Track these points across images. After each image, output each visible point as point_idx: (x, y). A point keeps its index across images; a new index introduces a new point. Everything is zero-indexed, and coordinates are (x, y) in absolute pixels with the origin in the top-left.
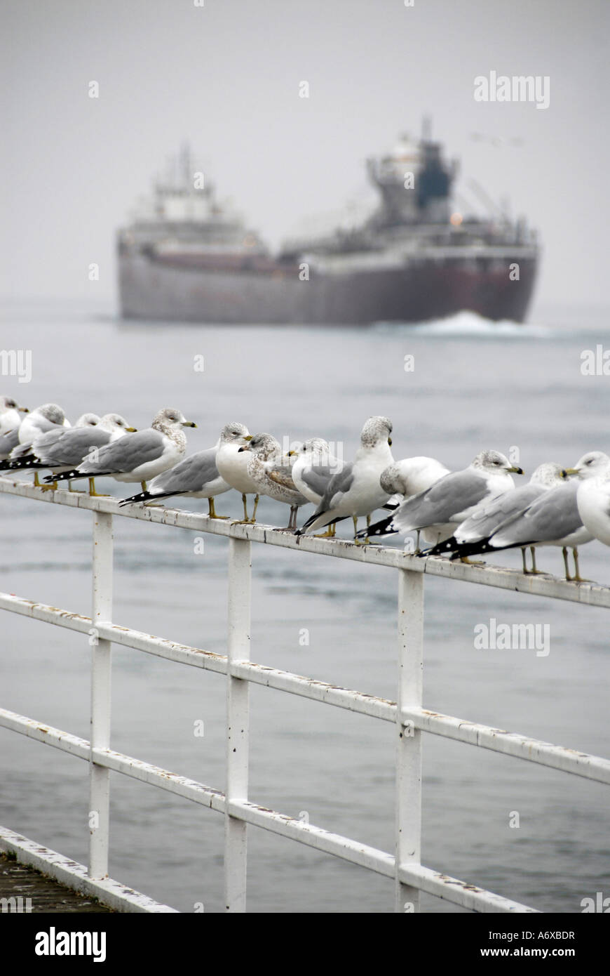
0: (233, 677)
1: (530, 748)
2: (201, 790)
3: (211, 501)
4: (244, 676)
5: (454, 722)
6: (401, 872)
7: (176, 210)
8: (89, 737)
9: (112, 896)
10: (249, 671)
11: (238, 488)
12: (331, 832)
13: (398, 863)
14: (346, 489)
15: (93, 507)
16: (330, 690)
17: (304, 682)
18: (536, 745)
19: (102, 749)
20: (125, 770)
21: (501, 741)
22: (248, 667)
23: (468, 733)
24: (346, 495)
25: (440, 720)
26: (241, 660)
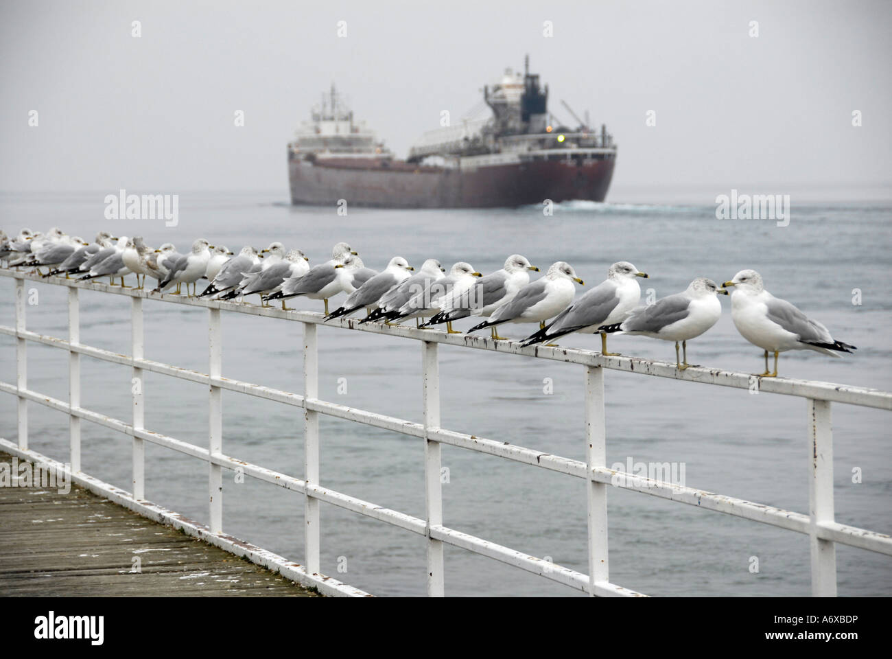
0: (135, 367)
1: (267, 392)
2: (121, 425)
3: (122, 279)
4: (139, 366)
5: (234, 382)
6: (212, 458)
7: (328, 130)
8: (69, 401)
9: (81, 481)
10: (143, 364)
11: (135, 272)
12: (182, 441)
13: (210, 453)
14: (184, 269)
15: (68, 284)
16: (180, 371)
17: (167, 367)
18: (271, 391)
19: (76, 408)
20: (86, 418)
21: (255, 390)
22: (141, 361)
23: (240, 387)
24: (184, 272)
25: (228, 382)
26: (139, 358)
